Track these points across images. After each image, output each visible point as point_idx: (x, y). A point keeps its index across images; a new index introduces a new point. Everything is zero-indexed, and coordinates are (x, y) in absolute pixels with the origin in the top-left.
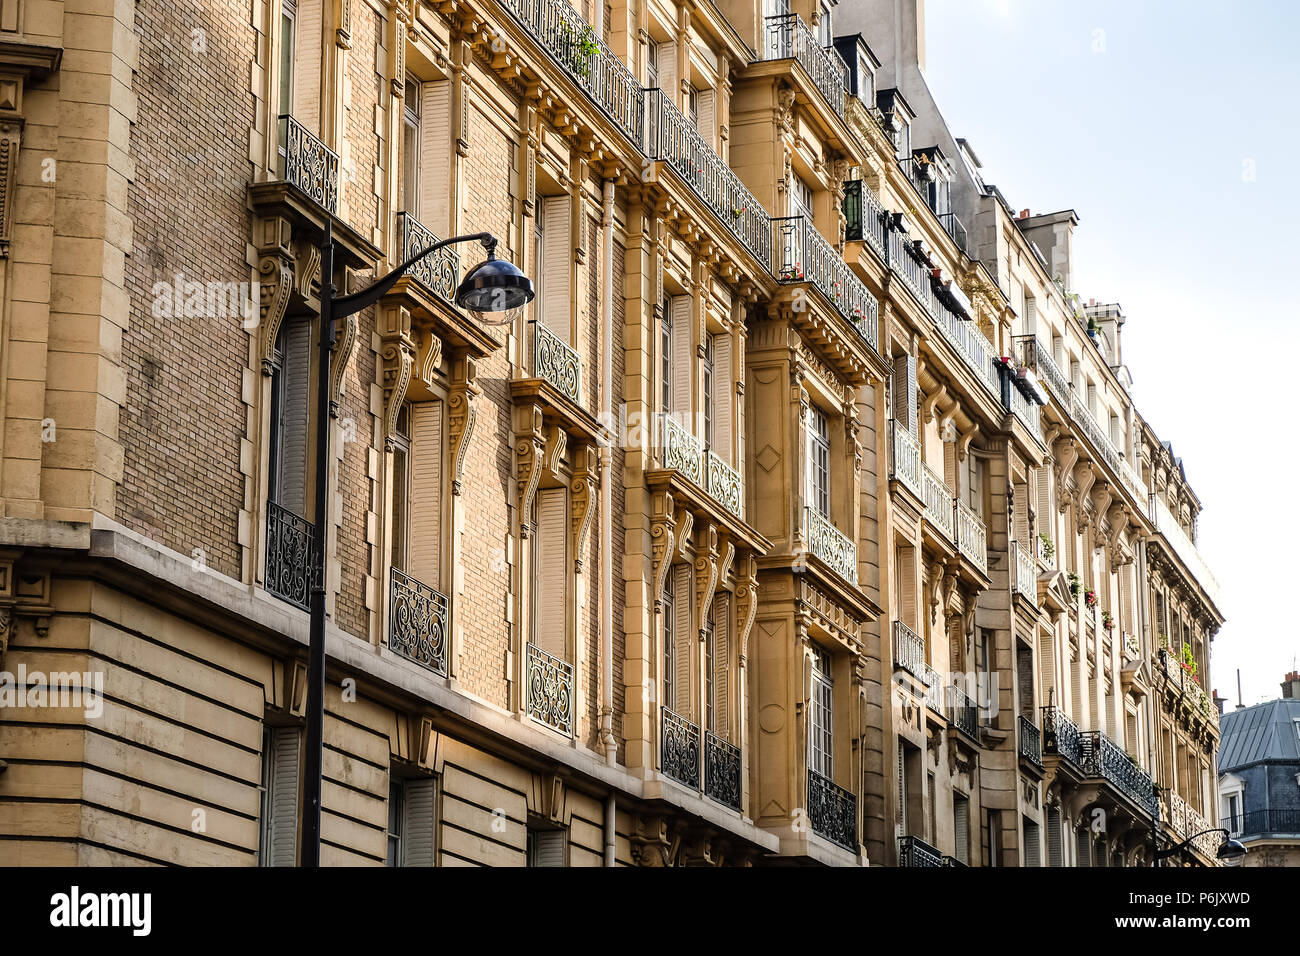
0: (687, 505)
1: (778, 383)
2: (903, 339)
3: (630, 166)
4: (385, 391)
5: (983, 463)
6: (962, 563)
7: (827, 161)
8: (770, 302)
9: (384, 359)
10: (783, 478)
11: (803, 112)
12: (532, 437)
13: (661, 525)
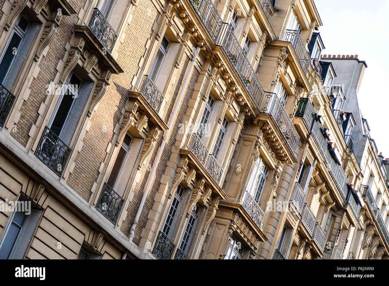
0: (194, 168)
1: (250, 146)
2: (311, 160)
3: (208, 44)
4: (66, 65)
5: (334, 217)
6: (313, 244)
7: (296, 86)
8: (255, 118)
9: (69, 54)
10: (241, 178)
11: (290, 64)
12: (131, 112)
13: (181, 169)
